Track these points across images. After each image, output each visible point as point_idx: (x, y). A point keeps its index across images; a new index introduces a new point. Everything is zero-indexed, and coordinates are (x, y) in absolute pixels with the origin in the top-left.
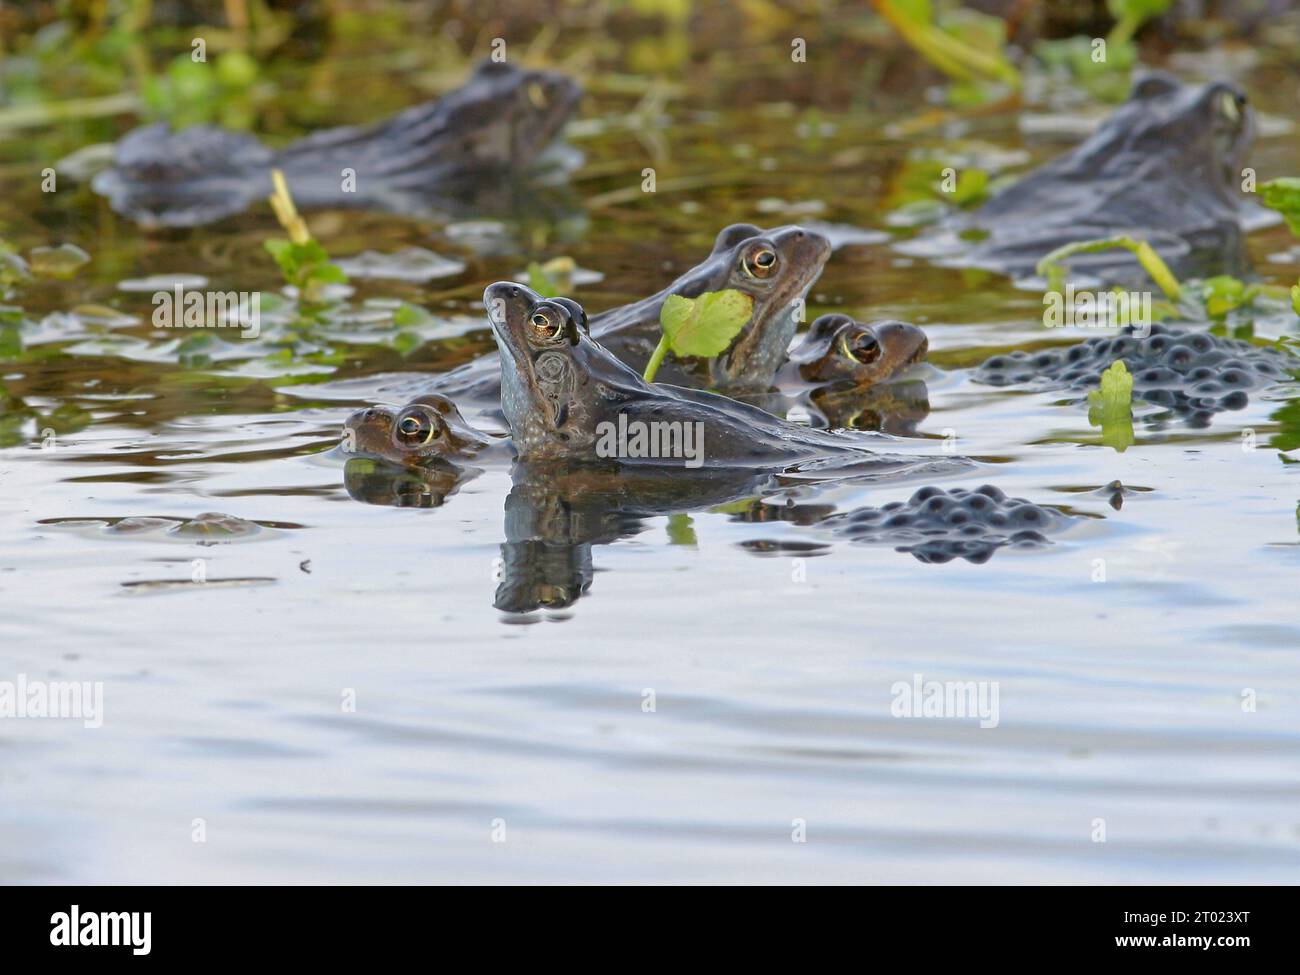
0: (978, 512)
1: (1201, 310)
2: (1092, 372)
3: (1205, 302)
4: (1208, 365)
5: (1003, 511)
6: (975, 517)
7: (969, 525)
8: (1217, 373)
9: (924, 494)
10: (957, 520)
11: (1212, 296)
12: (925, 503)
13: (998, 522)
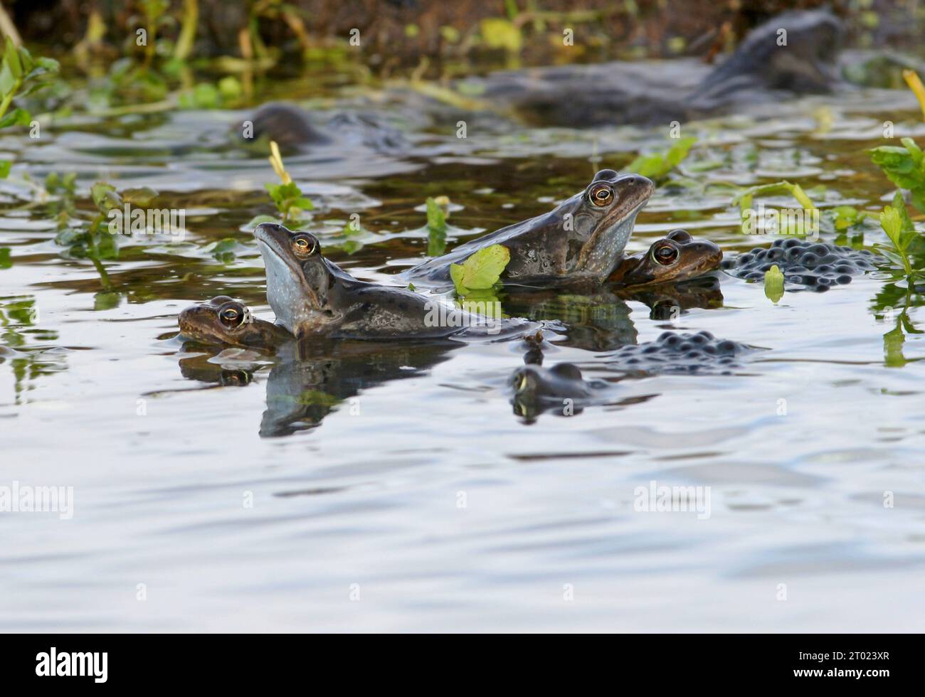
0: (698, 344)
1: (832, 227)
2: (755, 271)
3: (834, 221)
4: (828, 263)
5: (713, 344)
6: (696, 347)
7: (692, 351)
8: (833, 267)
9: (665, 336)
10: (685, 348)
11: (838, 218)
12: (666, 340)
13: (710, 350)
